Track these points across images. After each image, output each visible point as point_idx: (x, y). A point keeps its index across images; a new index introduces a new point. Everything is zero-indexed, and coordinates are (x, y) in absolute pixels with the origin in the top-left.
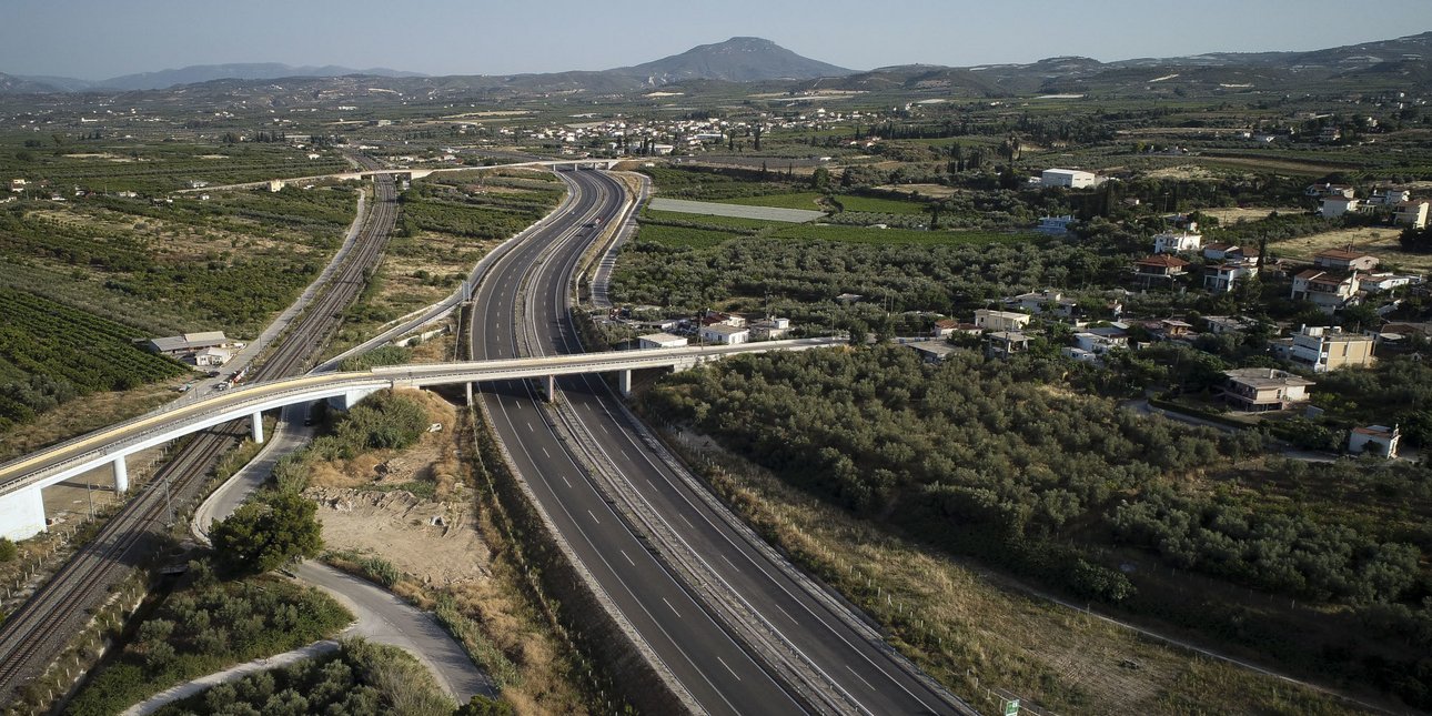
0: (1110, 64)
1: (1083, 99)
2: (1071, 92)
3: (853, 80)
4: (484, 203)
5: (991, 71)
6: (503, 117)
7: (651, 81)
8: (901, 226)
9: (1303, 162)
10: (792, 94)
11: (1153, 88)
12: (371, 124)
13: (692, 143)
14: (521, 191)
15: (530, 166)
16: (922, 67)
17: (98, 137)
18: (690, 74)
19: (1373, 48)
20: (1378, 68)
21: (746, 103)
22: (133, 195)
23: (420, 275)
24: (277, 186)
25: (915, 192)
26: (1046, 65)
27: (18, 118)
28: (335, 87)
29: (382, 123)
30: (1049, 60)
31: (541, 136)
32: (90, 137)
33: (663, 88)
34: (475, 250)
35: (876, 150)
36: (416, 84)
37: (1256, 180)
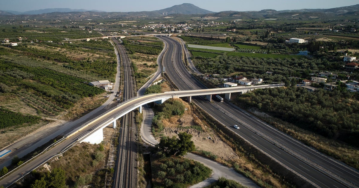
0: (279, 11)
1: (277, 20)
2: (273, 18)
3: (216, 14)
4: (144, 45)
5: (249, 13)
6: (130, 22)
7: (163, 14)
8: (259, 53)
9: (351, 37)
10: (202, 18)
11: (294, 18)
12: (98, 24)
13: (186, 30)
14: (151, 42)
15: (150, 35)
16: (232, 11)
17: (28, 26)
18: (173, 12)
19: (345, 8)
20: (348, 13)
21: (191, 20)
22: (52, 42)
23: (145, 64)
24: (88, 40)
25: (256, 44)
26: (263, 11)
27: (6, 21)
28: (84, 14)
29: (101, 24)
30: (264, 10)
31: (145, 28)
32: (26, 26)
33: (168, 16)
34: (152, 58)
35: (236, 32)
36: (104, 14)
37: (346, 42)
